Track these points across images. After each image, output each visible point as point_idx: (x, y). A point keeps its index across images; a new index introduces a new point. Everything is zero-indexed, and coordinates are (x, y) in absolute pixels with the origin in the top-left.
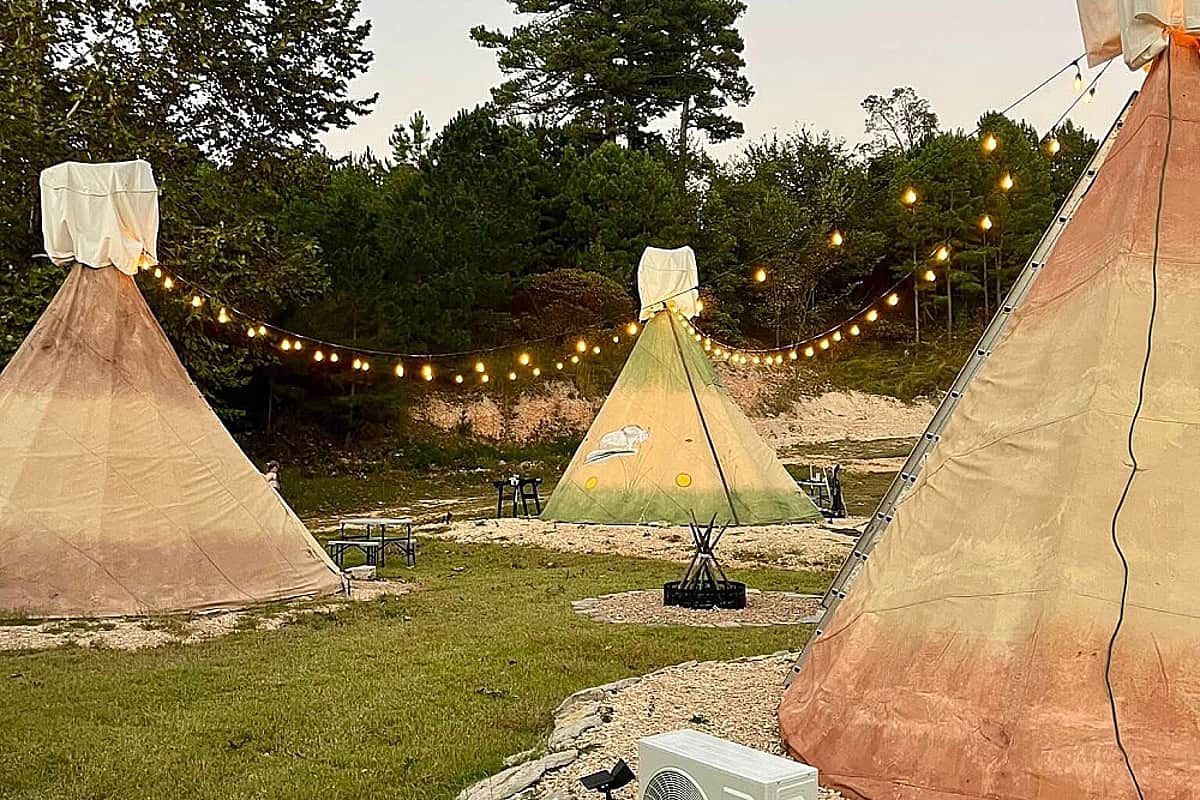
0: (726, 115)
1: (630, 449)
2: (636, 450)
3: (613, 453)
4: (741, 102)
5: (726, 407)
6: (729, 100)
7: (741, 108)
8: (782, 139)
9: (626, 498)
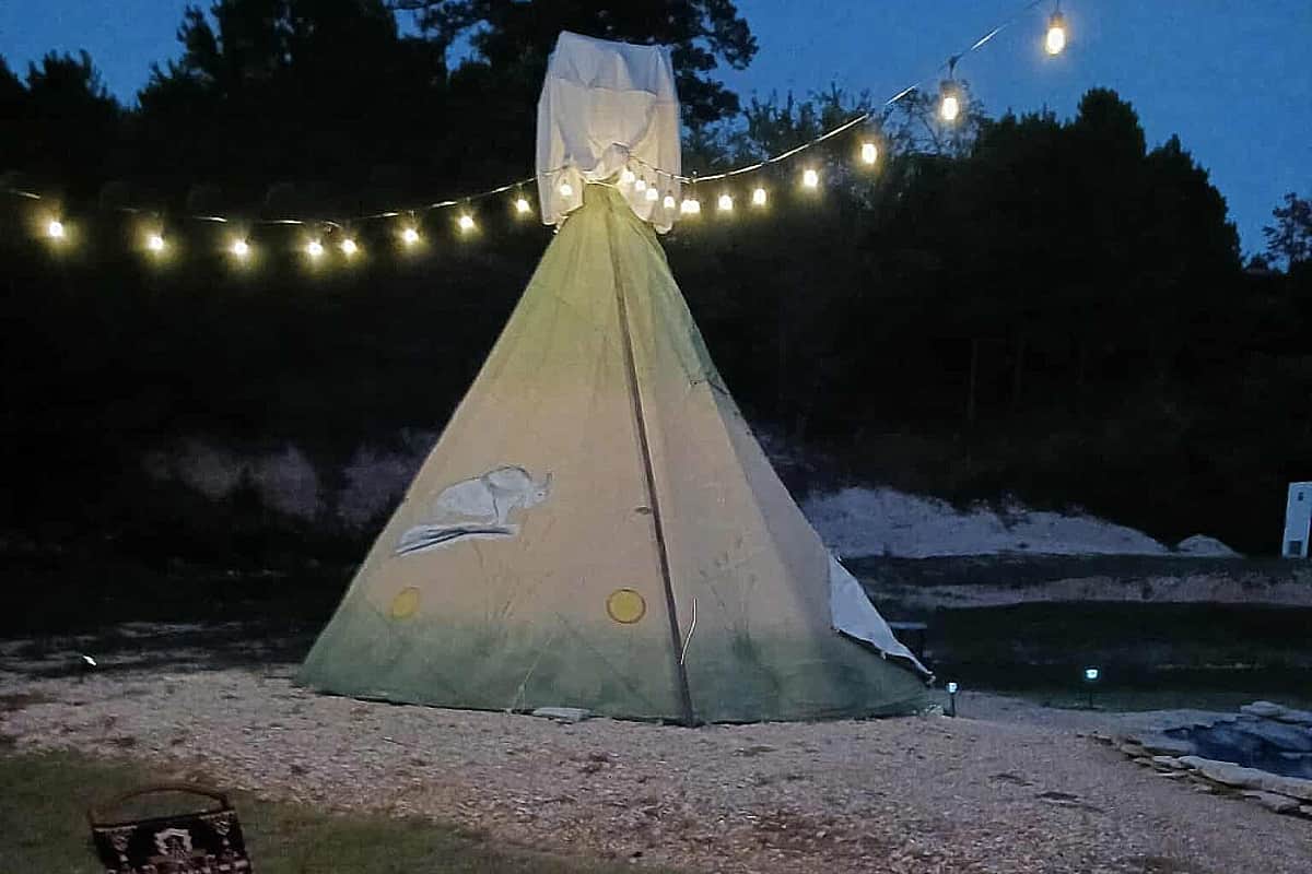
0: (716, 80)
1: (501, 525)
2: (515, 528)
3: (462, 532)
4: (737, 62)
5: (736, 444)
6: (720, 60)
7: (736, 71)
8: (800, 99)
9: (484, 647)
